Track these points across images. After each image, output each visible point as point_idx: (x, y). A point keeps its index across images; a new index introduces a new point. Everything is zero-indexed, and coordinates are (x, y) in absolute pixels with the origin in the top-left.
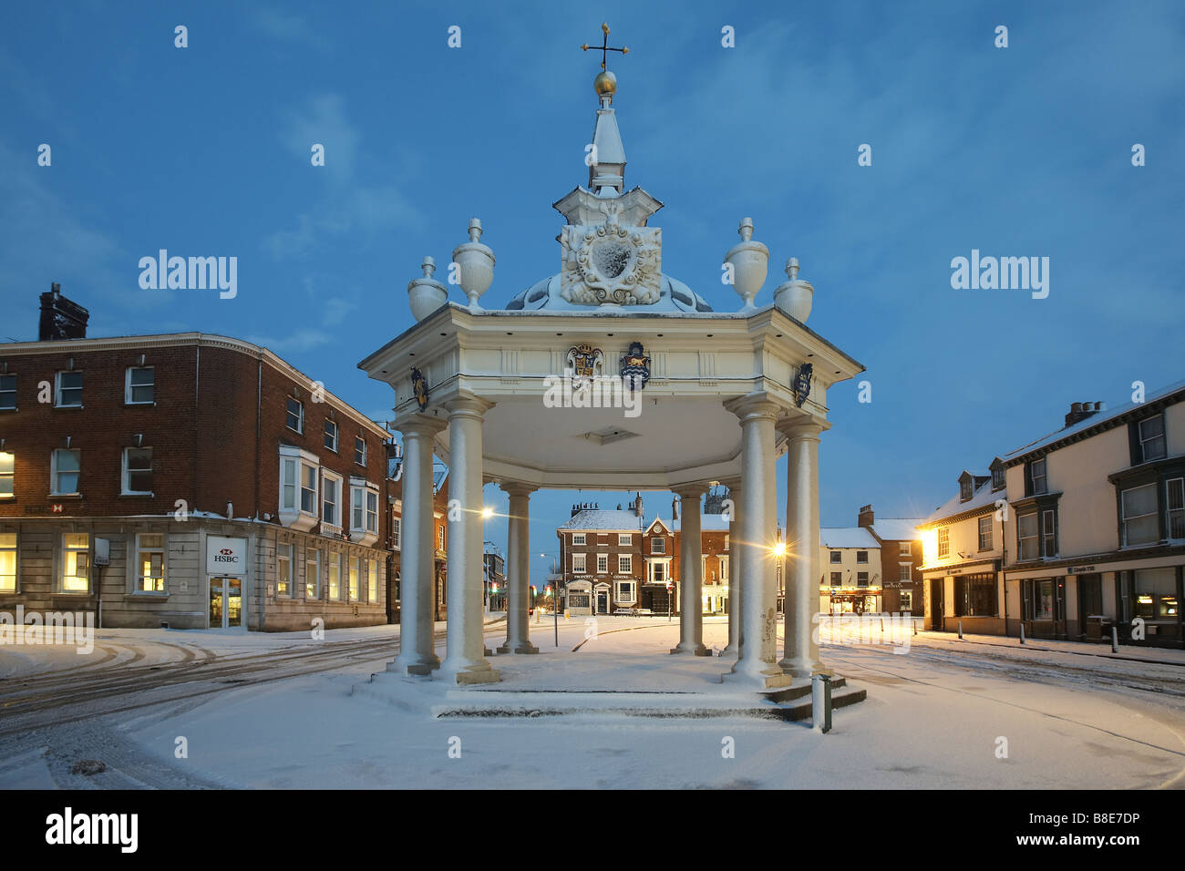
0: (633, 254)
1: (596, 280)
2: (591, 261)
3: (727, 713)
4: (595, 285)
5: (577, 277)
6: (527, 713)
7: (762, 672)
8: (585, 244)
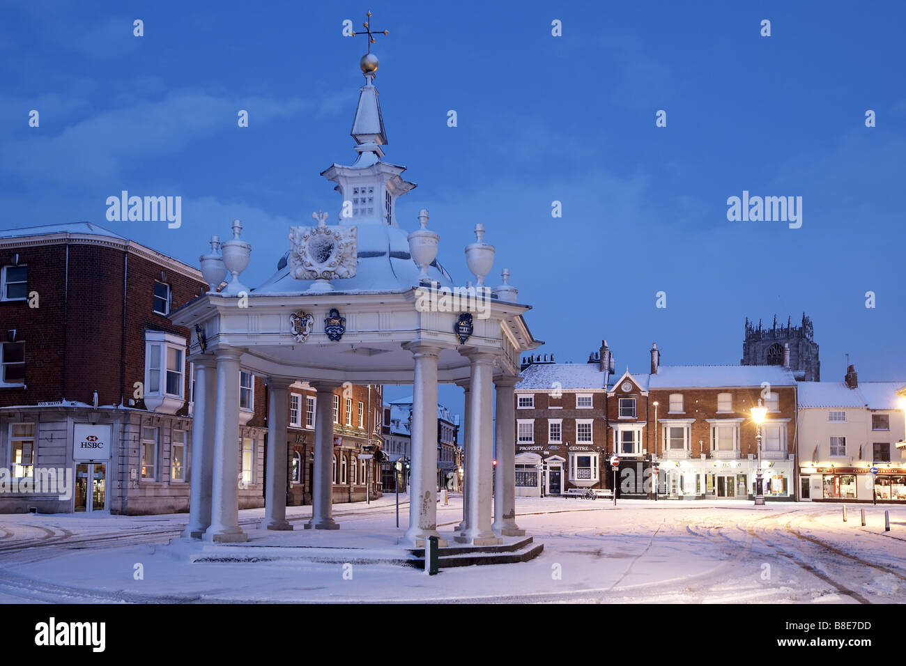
0: (335, 246)
1: (311, 265)
2: (307, 252)
3: (377, 562)
4: (310, 268)
5: (299, 263)
6: (249, 560)
7: (417, 536)
8: (303, 241)
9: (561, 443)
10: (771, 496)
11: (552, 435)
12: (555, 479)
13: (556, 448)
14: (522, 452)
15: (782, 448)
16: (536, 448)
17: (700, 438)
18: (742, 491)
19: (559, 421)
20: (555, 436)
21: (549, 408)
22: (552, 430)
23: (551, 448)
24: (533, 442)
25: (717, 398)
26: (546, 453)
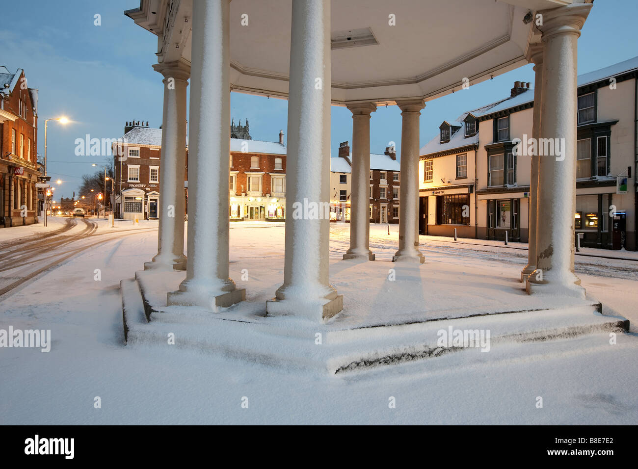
9: (158, 183)
10: (276, 218)
11: (152, 177)
12: (153, 207)
13: (154, 186)
14: (131, 188)
15: (284, 191)
16: (141, 186)
17: (242, 183)
18: (262, 216)
19: (157, 168)
20: (154, 178)
21: (150, 158)
22: (152, 174)
23: (152, 186)
24: (139, 181)
25: (250, 159)
26: (148, 189)
